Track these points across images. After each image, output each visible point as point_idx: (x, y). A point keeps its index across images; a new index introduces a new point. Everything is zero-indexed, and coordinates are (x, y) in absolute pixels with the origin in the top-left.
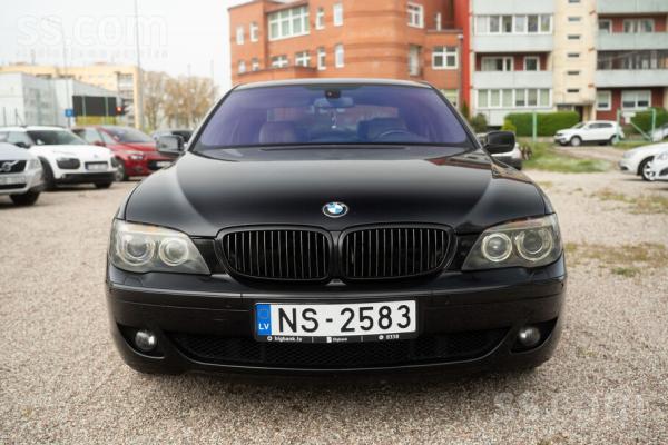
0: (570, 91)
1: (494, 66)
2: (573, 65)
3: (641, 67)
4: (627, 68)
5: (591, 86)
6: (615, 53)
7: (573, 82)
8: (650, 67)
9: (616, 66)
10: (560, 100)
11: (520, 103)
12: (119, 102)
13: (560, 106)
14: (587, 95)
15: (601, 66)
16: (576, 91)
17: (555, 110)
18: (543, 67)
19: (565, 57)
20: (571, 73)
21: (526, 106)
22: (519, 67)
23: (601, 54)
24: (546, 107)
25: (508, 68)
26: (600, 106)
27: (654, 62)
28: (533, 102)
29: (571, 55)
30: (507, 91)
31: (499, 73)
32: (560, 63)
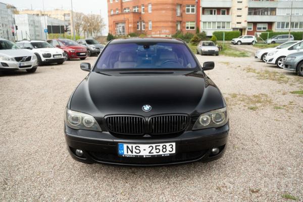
0: (238, 23)
1: (209, 12)
2: (239, 13)
3: (264, 15)
4: (259, 15)
5: (246, 21)
6: (255, 9)
7: (239, 19)
8: (267, 15)
9: (255, 14)
10: (234, 27)
11: (218, 27)
12: (65, 28)
13: (234, 29)
14: (244, 25)
15: (250, 14)
16: (240, 23)
17: (232, 30)
18: (228, 14)
19: (236, 9)
20: (238, 16)
21: (221, 29)
22: (219, 13)
23: (250, 9)
24: (228, 29)
25: (215, 14)
26: (249, 29)
27: (269, 13)
28: (224, 27)
29: (238, 9)
30: (214, 22)
31: (211, 15)
32: (234, 12)
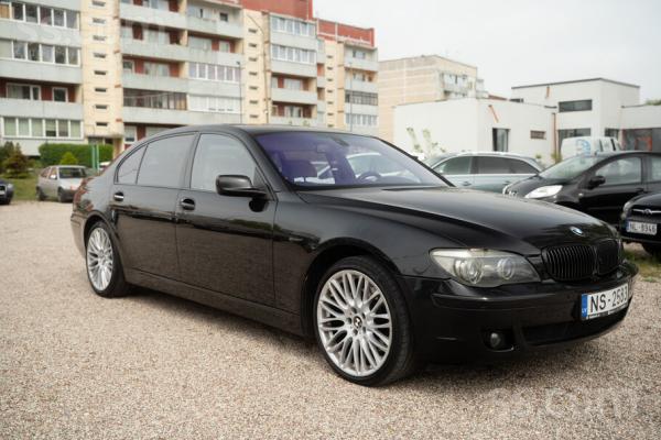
0: (99, 124)
1: (20, 92)
2: (101, 99)
3: (161, 106)
4: (150, 106)
5: (118, 120)
6: (140, 92)
7: (101, 116)
8: (169, 108)
9: (140, 104)
10: (90, 132)
11: (51, 133)
13: (91, 138)
14: (115, 129)
15: (127, 103)
16: (105, 124)
17: (86, 142)
18: (72, 99)
19: (93, 91)
20: (98, 107)
21: (58, 137)
22: (46, 97)
23: (127, 91)
24: (77, 138)
25: (36, 98)
26: (127, 140)
27: (172, 104)
28: (64, 133)
29: (97, 90)
30: (37, 120)
31: (26, 101)
32: (87, 94)
